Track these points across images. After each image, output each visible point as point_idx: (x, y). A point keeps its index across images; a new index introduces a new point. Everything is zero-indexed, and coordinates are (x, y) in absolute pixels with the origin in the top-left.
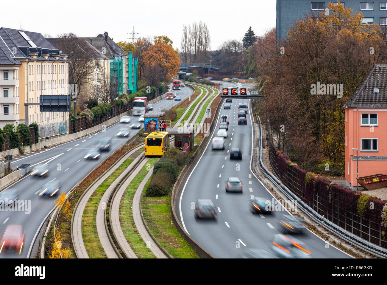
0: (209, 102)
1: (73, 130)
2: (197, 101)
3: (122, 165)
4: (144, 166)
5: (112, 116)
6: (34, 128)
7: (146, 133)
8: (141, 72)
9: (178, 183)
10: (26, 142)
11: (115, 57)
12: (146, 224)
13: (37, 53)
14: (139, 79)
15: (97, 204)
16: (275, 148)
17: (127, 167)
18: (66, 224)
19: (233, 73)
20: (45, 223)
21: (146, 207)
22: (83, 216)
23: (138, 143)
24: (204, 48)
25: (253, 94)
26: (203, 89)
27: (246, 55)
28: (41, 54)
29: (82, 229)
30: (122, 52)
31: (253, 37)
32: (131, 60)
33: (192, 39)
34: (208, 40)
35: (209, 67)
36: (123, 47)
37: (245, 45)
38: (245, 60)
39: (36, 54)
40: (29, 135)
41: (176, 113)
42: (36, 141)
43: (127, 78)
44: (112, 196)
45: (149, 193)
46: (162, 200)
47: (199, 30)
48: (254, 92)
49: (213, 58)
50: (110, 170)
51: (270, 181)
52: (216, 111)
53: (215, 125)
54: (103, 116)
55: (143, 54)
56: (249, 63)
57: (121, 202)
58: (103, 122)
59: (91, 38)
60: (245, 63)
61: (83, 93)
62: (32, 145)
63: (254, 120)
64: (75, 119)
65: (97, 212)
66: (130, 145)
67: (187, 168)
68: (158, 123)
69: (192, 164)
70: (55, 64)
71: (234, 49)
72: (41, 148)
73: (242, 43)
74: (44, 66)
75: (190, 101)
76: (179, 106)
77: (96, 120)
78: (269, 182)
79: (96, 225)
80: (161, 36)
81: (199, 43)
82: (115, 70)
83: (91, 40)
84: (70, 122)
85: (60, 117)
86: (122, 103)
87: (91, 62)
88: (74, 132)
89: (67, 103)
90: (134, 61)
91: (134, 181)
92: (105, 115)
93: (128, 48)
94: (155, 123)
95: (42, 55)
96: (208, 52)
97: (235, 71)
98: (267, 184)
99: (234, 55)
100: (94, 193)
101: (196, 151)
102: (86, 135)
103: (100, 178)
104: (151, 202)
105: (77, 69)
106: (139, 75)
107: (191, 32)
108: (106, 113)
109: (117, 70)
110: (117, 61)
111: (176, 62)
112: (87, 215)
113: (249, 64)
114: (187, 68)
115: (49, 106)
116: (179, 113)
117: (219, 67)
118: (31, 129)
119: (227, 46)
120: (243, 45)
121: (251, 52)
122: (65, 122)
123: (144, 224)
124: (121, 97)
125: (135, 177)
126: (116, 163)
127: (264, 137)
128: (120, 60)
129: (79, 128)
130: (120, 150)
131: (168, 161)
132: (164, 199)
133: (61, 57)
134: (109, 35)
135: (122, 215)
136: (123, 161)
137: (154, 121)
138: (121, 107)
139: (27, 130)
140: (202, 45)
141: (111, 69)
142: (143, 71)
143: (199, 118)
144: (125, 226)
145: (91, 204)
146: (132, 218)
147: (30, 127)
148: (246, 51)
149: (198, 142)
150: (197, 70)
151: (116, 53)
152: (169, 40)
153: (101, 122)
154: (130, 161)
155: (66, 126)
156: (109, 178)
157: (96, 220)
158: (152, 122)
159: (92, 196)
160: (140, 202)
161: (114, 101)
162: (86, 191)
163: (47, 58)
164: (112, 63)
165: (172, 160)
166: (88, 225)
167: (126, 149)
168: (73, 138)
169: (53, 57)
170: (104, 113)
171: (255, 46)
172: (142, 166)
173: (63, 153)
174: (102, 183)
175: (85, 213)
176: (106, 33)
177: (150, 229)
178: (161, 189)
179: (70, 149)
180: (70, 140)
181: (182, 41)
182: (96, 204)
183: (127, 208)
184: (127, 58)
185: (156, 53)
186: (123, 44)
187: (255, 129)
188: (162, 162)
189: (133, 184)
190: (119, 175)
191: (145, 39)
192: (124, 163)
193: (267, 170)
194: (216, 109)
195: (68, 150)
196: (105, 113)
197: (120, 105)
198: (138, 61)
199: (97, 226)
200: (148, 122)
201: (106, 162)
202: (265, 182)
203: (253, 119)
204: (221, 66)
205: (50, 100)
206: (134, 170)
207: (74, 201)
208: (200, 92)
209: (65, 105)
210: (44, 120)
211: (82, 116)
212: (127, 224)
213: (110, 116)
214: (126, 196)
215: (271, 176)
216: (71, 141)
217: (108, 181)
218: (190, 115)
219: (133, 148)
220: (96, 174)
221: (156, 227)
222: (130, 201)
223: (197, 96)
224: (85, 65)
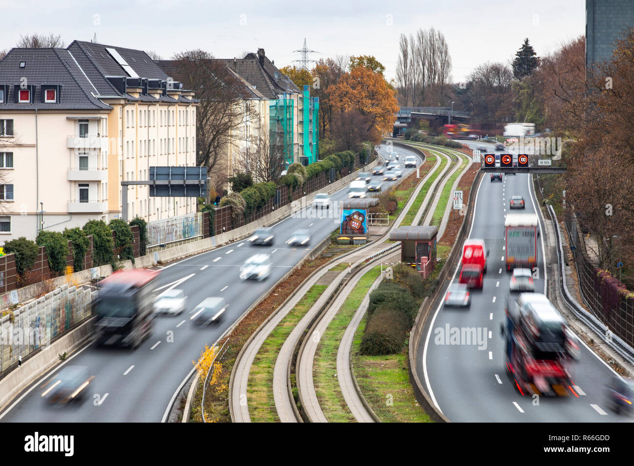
0: (453, 179)
1: (210, 231)
2: (431, 177)
3: (306, 297)
4: (348, 298)
5: (278, 205)
6: (140, 226)
7: (344, 236)
8: (325, 124)
9: (417, 329)
10: (125, 253)
11: (280, 96)
12: (370, 406)
13: (140, 88)
14: (321, 135)
15: (271, 369)
16: (594, 265)
17: (316, 301)
18: (219, 405)
19: (495, 125)
20: (175, 404)
21: (364, 374)
22: (248, 391)
23: (330, 255)
24: (439, 79)
25: (541, 164)
26: (441, 156)
27: (519, 92)
28: (146, 90)
29: (250, 415)
30: (292, 87)
31: (531, 58)
32: (307, 102)
33: (418, 62)
34: (446, 64)
35: (451, 113)
36: (292, 77)
37: (516, 74)
38: (518, 101)
39: (138, 90)
40: (130, 239)
41: (397, 199)
42: (143, 253)
43: (300, 134)
44: (298, 353)
45: (367, 349)
46: (391, 361)
47: (429, 45)
48: (544, 161)
49: (457, 98)
50: (286, 306)
51: (587, 326)
52: (469, 196)
53: (470, 223)
54: (261, 205)
55: (329, 90)
56: (524, 106)
57: (314, 365)
58: (262, 216)
59: (235, 61)
60: (517, 107)
61: (222, 161)
62: (136, 259)
63: (541, 213)
64: (214, 211)
65: (272, 383)
66: (316, 259)
67: (429, 301)
68: (367, 218)
69: (437, 294)
70: (171, 108)
71: (496, 81)
72: (151, 264)
73: (511, 68)
74: (152, 113)
75: (418, 177)
76: (400, 187)
77: (250, 213)
78: (584, 329)
79: (275, 408)
80: (363, 56)
81: (430, 70)
82: (278, 120)
83: (234, 63)
84: (202, 216)
85: (180, 207)
86: (296, 180)
87: (236, 105)
88: (210, 234)
89: (200, 182)
90: (312, 103)
91: (333, 327)
92: (265, 204)
93: (300, 79)
94: (361, 219)
95: (148, 92)
96: (448, 85)
97: (498, 122)
98: (580, 332)
99: (496, 93)
100: (262, 348)
101: (442, 270)
102: (233, 240)
103: (269, 321)
104: (372, 365)
105: (212, 118)
106: (322, 129)
107: (415, 49)
108: (268, 200)
109: (282, 120)
110: (281, 103)
111: (391, 105)
112: (256, 388)
113: (524, 108)
114: (410, 116)
115: (167, 186)
116: (401, 199)
117: (468, 115)
118: (133, 229)
119: (484, 75)
120: (512, 73)
121: (528, 86)
122: (194, 216)
123: (364, 406)
124: (293, 169)
125: (334, 319)
126: (294, 292)
127: (564, 245)
128: (288, 101)
129: (219, 227)
130: (300, 268)
131: (395, 288)
132: (394, 359)
133: (183, 96)
134: (266, 55)
135: (320, 389)
136: (308, 289)
137: (360, 215)
138: (294, 188)
139: (127, 231)
140: (435, 74)
141: (271, 118)
142: (330, 121)
143: (438, 209)
144: (330, 409)
145: (260, 369)
146: (339, 393)
147: (132, 225)
148: (519, 85)
149: (443, 254)
150: (428, 120)
151: (279, 87)
152: (378, 64)
153: (258, 217)
154: (320, 288)
155: (196, 224)
156: (285, 320)
157: (273, 398)
158: (355, 216)
159: (259, 353)
160: (350, 365)
161: (281, 178)
162: (246, 344)
163: (157, 97)
164: (273, 106)
165: (401, 287)
166: (260, 406)
167: (311, 267)
168: (209, 246)
169: (168, 95)
170: (263, 200)
171: (535, 74)
172: (345, 298)
173: (194, 274)
174: (274, 329)
175: (250, 385)
176: (261, 51)
177: (378, 415)
178: (388, 341)
179: (206, 266)
180: (203, 249)
181: (399, 65)
182: (269, 367)
183: (328, 376)
184: (301, 98)
185: (353, 88)
186: (292, 72)
187: (546, 230)
188: (385, 291)
189: (332, 332)
190: (304, 316)
191: (331, 63)
192: (309, 292)
193: (579, 306)
194: (470, 193)
195: (202, 269)
196: (266, 199)
197: (292, 185)
198: (321, 104)
199: (277, 408)
200: (349, 216)
201: (277, 290)
202: (577, 328)
203: (541, 210)
204: (472, 113)
205: (169, 175)
206: (331, 306)
207: (227, 362)
208: (436, 161)
209: (197, 186)
210: (152, 213)
211: (225, 204)
212: (333, 405)
213: (274, 205)
214: (323, 352)
215: (588, 318)
216: (205, 252)
217: (284, 327)
218: (421, 204)
219: (324, 265)
220: (261, 314)
221: (389, 412)
222: (332, 363)
223: (430, 167)
224: (225, 111)
